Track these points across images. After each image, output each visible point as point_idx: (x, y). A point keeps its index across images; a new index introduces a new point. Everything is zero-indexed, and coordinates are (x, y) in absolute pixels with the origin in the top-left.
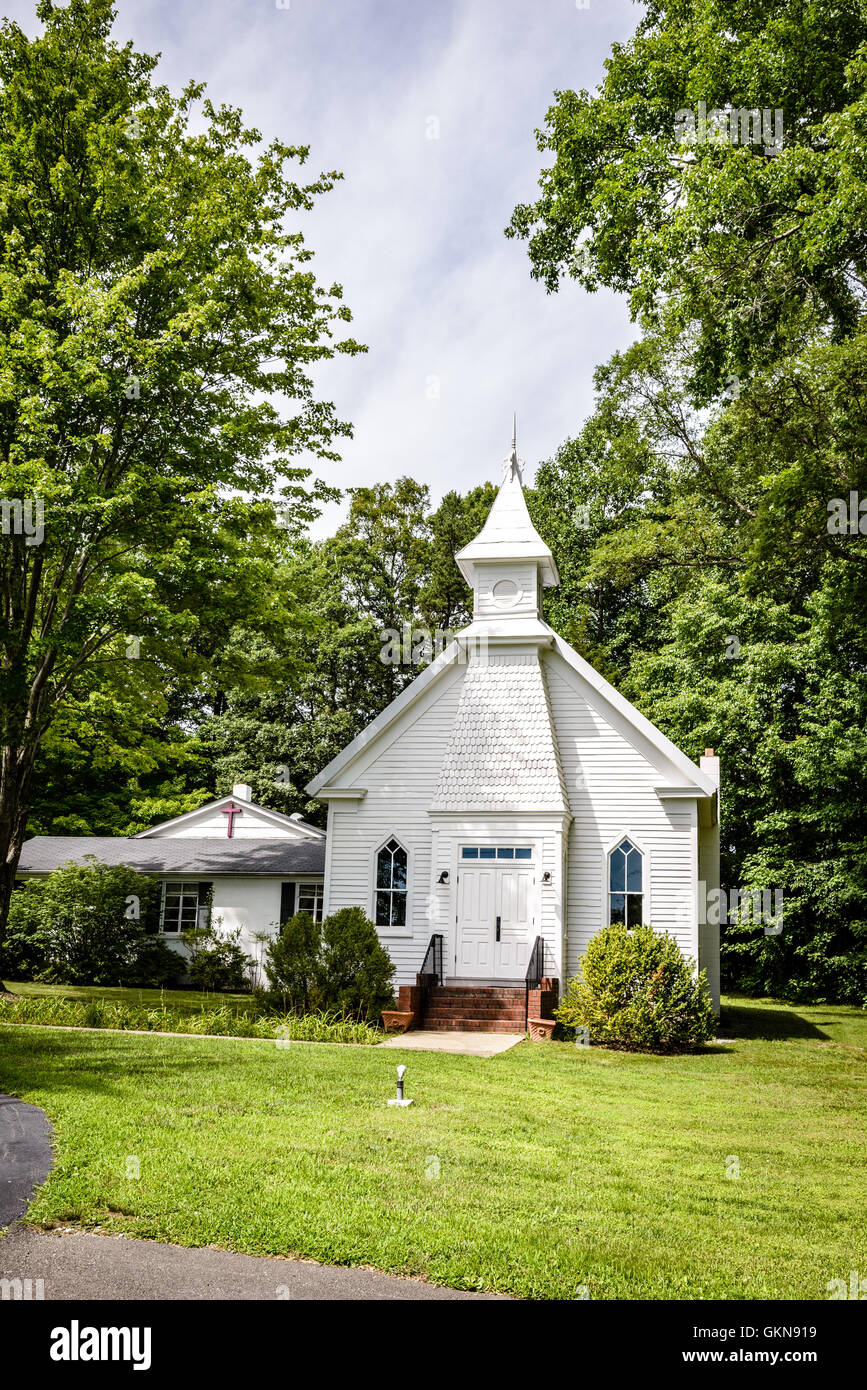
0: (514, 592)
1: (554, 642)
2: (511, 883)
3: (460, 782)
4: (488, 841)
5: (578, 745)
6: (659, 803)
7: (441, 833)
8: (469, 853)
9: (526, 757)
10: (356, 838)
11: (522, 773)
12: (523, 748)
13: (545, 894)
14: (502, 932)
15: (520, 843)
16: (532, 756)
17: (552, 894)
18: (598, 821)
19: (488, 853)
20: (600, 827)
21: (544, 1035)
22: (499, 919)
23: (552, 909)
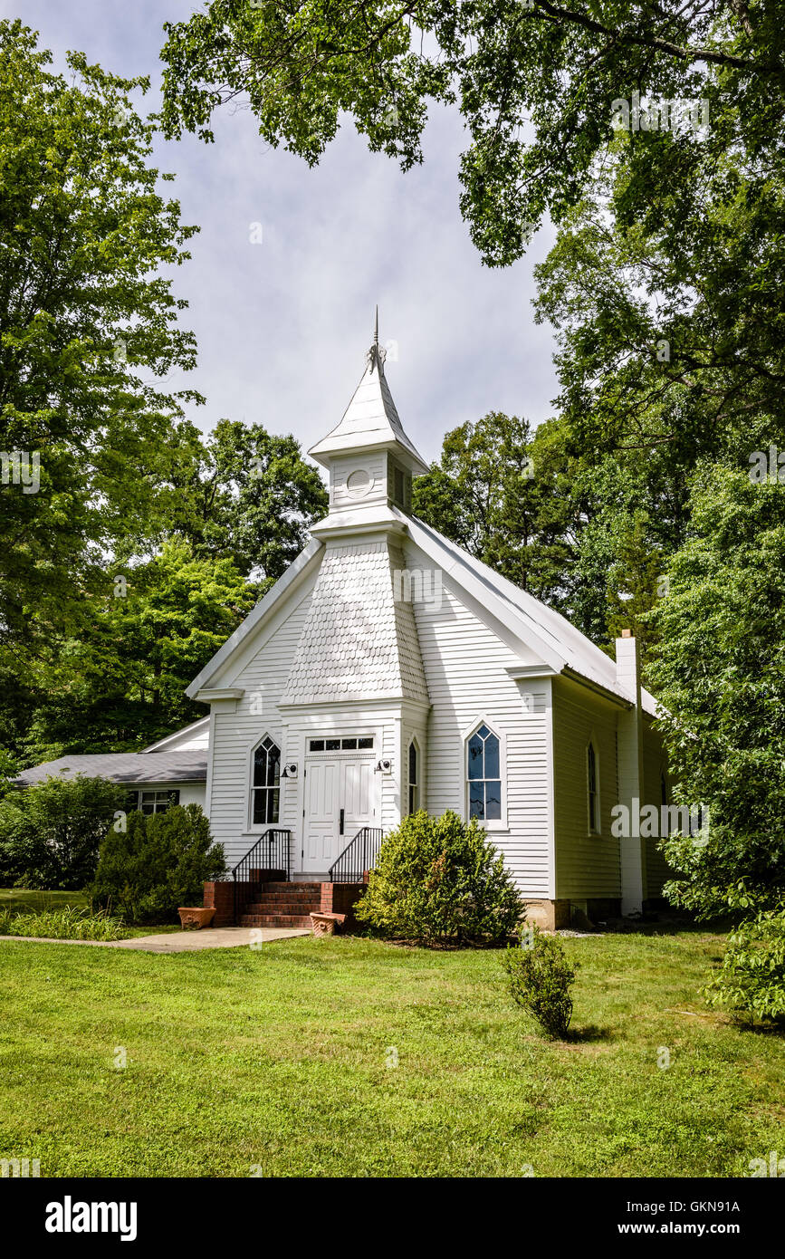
0: (366, 481)
1: (405, 528)
2: (354, 774)
3: (309, 674)
4: (333, 733)
5: (437, 631)
6: (514, 684)
7: (290, 727)
8: (316, 746)
9: (370, 645)
10: (236, 738)
11: (366, 661)
12: (368, 637)
13: (385, 784)
14: (346, 825)
15: (361, 734)
16: (376, 644)
17: (392, 784)
18: (456, 707)
19: (333, 745)
20: (457, 713)
21: (325, 930)
22: (342, 812)
23: (392, 799)
